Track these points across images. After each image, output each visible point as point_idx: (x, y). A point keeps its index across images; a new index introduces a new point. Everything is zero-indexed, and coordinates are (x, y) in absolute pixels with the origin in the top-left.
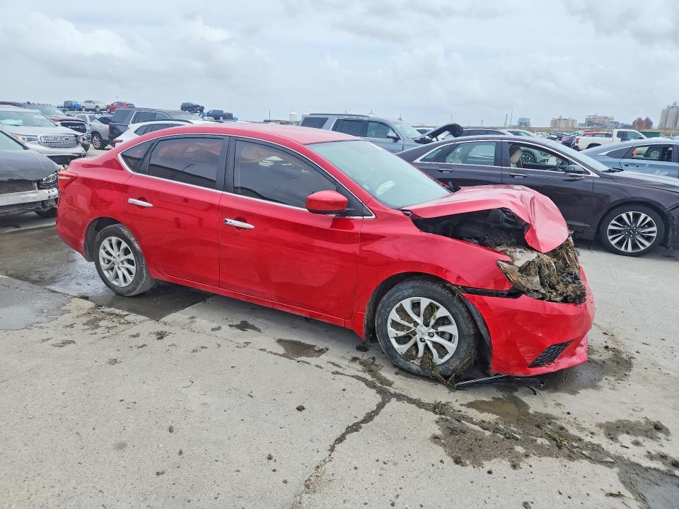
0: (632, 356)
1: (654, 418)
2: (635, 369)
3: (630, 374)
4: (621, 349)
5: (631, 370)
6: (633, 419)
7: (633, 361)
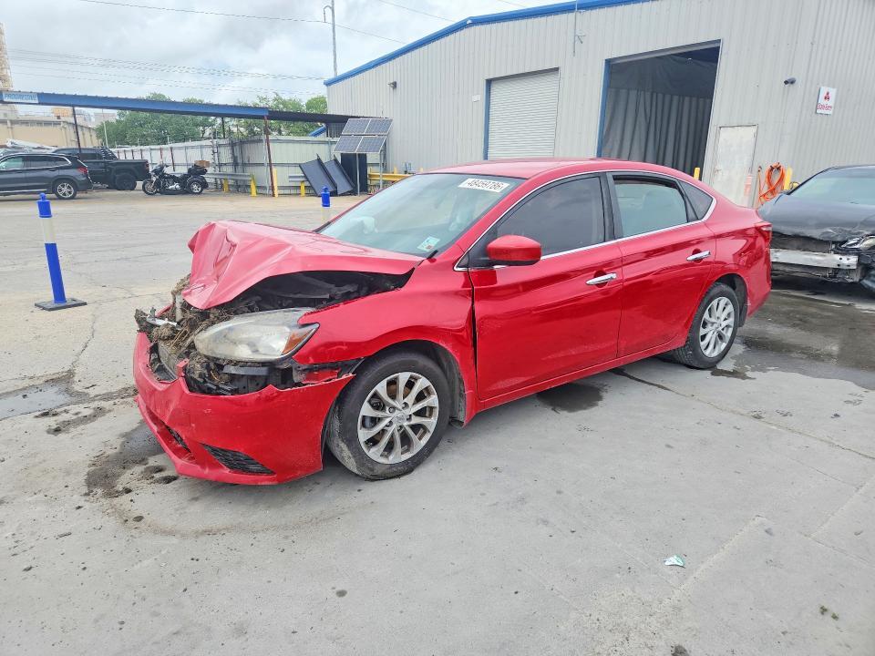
0: (87, 498)
1: (61, 436)
2: (82, 478)
3: (87, 470)
4: (105, 502)
5: (88, 474)
6: (82, 426)
7: (85, 490)
